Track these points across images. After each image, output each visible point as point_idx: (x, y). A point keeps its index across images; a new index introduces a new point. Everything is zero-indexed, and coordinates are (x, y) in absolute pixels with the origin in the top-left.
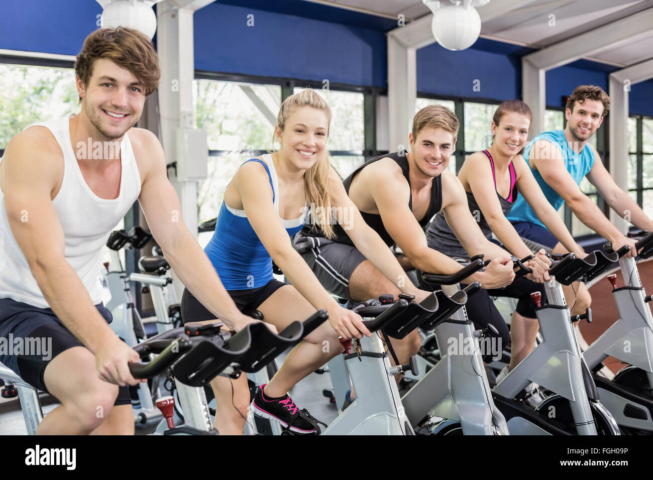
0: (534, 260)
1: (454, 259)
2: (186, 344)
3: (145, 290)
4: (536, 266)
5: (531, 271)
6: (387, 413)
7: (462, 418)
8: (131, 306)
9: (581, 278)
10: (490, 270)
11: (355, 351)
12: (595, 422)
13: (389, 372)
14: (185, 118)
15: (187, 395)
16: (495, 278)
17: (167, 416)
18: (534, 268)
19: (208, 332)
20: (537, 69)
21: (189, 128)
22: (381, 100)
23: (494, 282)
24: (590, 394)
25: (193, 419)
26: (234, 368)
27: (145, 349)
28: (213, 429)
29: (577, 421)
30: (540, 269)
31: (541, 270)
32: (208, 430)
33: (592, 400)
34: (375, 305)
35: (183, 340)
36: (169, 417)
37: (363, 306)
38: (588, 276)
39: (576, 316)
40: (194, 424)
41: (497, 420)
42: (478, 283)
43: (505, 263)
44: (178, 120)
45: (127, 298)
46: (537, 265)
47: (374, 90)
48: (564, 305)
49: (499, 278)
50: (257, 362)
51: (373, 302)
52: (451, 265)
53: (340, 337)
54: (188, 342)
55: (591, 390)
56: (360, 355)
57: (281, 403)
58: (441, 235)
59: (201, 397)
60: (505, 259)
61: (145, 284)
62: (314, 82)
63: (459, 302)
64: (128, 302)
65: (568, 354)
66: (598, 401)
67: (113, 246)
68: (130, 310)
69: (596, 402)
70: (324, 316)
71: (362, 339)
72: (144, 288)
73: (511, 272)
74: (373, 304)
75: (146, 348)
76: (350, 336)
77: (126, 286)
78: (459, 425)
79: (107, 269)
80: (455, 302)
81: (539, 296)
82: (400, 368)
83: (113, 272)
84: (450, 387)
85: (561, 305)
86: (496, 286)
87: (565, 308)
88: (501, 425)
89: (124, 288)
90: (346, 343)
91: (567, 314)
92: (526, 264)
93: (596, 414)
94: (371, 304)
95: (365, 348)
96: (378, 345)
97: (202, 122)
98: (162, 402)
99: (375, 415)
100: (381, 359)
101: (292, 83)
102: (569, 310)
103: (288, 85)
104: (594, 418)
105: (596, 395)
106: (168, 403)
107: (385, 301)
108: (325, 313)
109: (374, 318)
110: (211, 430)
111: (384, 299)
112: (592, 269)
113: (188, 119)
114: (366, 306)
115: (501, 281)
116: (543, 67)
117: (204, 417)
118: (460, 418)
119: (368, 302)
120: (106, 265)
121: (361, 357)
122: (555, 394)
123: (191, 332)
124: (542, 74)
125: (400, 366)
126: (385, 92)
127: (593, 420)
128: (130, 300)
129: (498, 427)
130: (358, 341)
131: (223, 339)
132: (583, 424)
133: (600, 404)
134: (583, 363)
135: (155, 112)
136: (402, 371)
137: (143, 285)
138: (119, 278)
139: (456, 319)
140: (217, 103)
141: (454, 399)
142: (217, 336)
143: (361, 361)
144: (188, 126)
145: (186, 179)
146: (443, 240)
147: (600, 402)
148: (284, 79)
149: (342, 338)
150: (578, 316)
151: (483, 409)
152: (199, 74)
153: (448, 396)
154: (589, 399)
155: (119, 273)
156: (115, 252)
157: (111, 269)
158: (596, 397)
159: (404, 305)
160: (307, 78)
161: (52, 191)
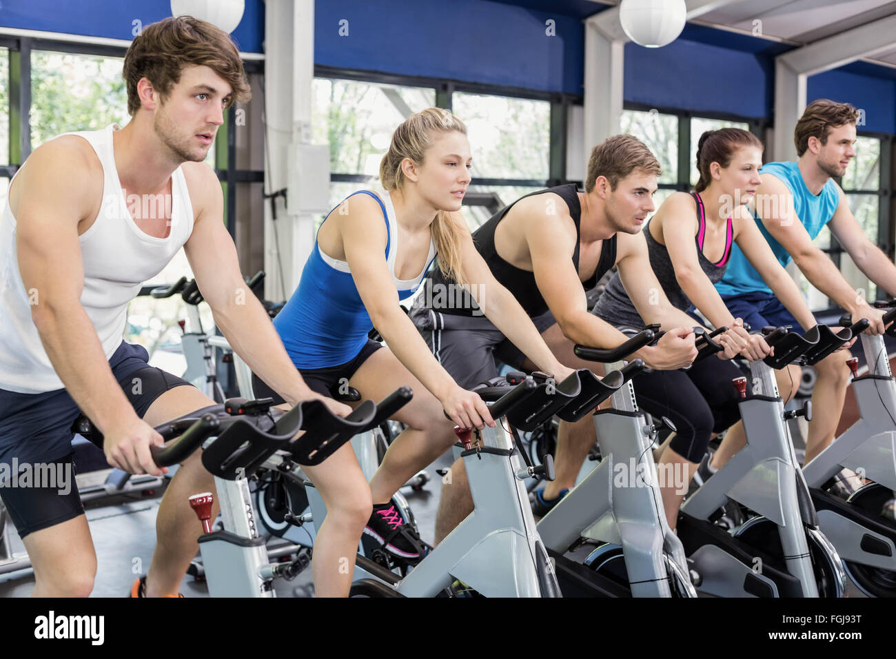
0: (727, 334)
1: (620, 330)
2: (212, 423)
3: (227, 359)
4: (728, 341)
5: (722, 348)
6: (512, 529)
7: (625, 542)
8: (211, 380)
9: (799, 360)
10: (664, 345)
11: (474, 447)
12: (810, 556)
13: (516, 475)
14: (299, 130)
15: (226, 491)
16: (670, 356)
17: (203, 517)
18: (726, 344)
19: (253, 410)
20: (796, 74)
21: (306, 144)
22: (575, 111)
23: (668, 361)
24: (806, 518)
25: (233, 523)
26: (284, 457)
27: (171, 430)
28: (258, 536)
29: (787, 553)
30: (734, 346)
31: (736, 347)
32: (251, 538)
33: (808, 526)
34: (500, 386)
35: (208, 418)
36: (205, 519)
37: (484, 386)
38: (808, 358)
39: (791, 412)
40: (235, 530)
41: (671, 545)
42: (640, 360)
43: (684, 336)
44: (291, 133)
45: (208, 369)
46: (730, 340)
47: (564, 98)
48: (776, 396)
49: (674, 356)
50: (315, 452)
51: (499, 381)
52: (614, 336)
53: (457, 427)
54: (214, 421)
55: (807, 512)
56: (480, 452)
57: (380, 514)
58: (619, 297)
59: (244, 495)
60: (685, 331)
61: (227, 350)
62: (481, 85)
63: (612, 386)
64: (209, 374)
65: (779, 463)
66: (817, 527)
67: (190, 299)
68: (211, 384)
69: (815, 529)
70: (406, 394)
71: (484, 430)
72: (226, 355)
73: (691, 348)
74: (499, 384)
75: (173, 428)
76: (469, 426)
77: (206, 352)
78: (620, 551)
79: (183, 329)
80: (606, 385)
81: (743, 383)
82: (531, 470)
83: (189, 334)
84: (610, 500)
85: (771, 396)
86: (672, 367)
87: (778, 400)
88: (677, 553)
89: (204, 355)
90: (464, 434)
91: (779, 408)
92: (717, 338)
93: (813, 544)
94: (495, 385)
95: (487, 441)
96: (504, 440)
97: (336, 136)
98: (197, 499)
99: (497, 531)
100: (507, 458)
101: (450, 85)
102: (782, 403)
103: (445, 88)
104: (809, 549)
105: (814, 520)
106: (205, 501)
107: (514, 381)
108: (409, 392)
109: (493, 403)
110: (255, 538)
111: (514, 378)
112: (813, 348)
113: (304, 131)
114: (489, 386)
115: (678, 360)
116: (804, 71)
117: (247, 520)
118: (621, 541)
119: (492, 381)
120: (182, 324)
121: (481, 454)
122: (761, 516)
123: (232, 410)
124: (803, 81)
125: (532, 468)
126: (580, 101)
127: (808, 552)
128: (210, 372)
129: (672, 555)
130: (477, 432)
131: (273, 420)
132: (795, 557)
133: (820, 532)
134: (798, 475)
135: (261, 120)
136: (533, 475)
137: (225, 352)
138: (197, 341)
139: (621, 409)
140: (357, 111)
141: (616, 517)
142: (265, 416)
143: (480, 459)
144: (304, 140)
145: (298, 213)
146: (620, 304)
147: (820, 530)
148: (441, 80)
149: (459, 428)
150: (794, 411)
151: (653, 530)
152: (323, 70)
153: (608, 512)
154: (805, 524)
155: (198, 335)
156: (193, 307)
157: (188, 329)
158: (814, 522)
159: (530, 386)
160: (471, 80)
161: (80, 222)
